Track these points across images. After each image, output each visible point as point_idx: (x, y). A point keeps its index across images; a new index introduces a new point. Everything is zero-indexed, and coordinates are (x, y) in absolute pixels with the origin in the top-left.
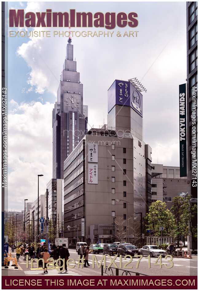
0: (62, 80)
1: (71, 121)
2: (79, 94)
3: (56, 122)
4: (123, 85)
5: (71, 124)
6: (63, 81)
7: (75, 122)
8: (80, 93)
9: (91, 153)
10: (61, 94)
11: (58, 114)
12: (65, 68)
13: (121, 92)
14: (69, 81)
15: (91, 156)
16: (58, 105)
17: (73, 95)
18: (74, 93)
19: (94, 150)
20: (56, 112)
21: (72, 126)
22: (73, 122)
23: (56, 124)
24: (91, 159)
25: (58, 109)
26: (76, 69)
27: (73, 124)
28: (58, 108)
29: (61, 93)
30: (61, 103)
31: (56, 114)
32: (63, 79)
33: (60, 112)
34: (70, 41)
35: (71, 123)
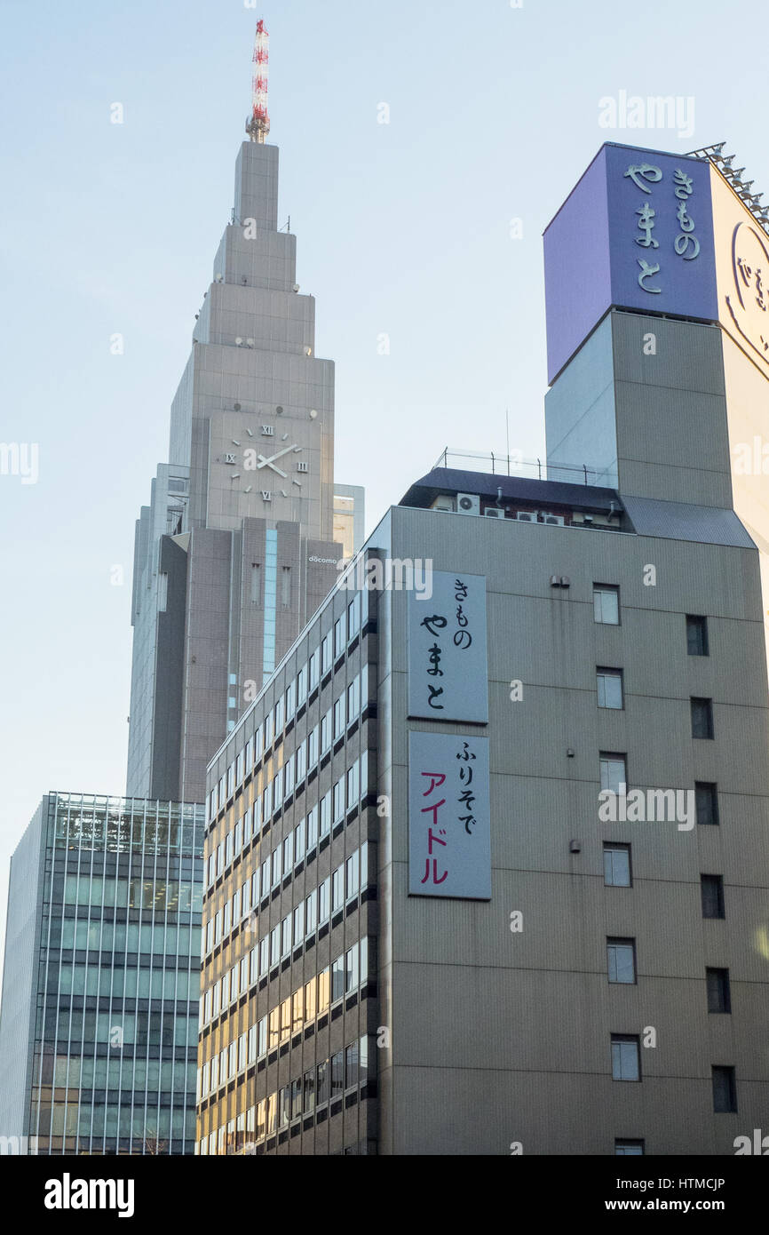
0: (205, 338)
1: (255, 581)
2: (312, 419)
3: (161, 584)
4: (659, 176)
5: (255, 596)
6: (214, 341)
7: (279, 585)
8: (314, 414)
9: (436, 651)
10: (195, 420)
11: (176, 538)
12: (228, 272)
13: (648, 226)
14: (250, 341)
15: (436, 671)
16: (175, 485)
17: (269, 427)
18: (280, 410)
19: (453, 625)
20: (161, 528)
21: (262, 610)
22: (270, 588)
23: (158, 600)
24: (436, 693)
25: (170, 510)
26: (293, 280)
27: (270, 601)
28: (174, 502)
29: (196, 409)
30: (193, 469)
31: (157, 537)
32: (213, 332)
33: (185, 524)
34: (258, 122)
35: (255, 590)
